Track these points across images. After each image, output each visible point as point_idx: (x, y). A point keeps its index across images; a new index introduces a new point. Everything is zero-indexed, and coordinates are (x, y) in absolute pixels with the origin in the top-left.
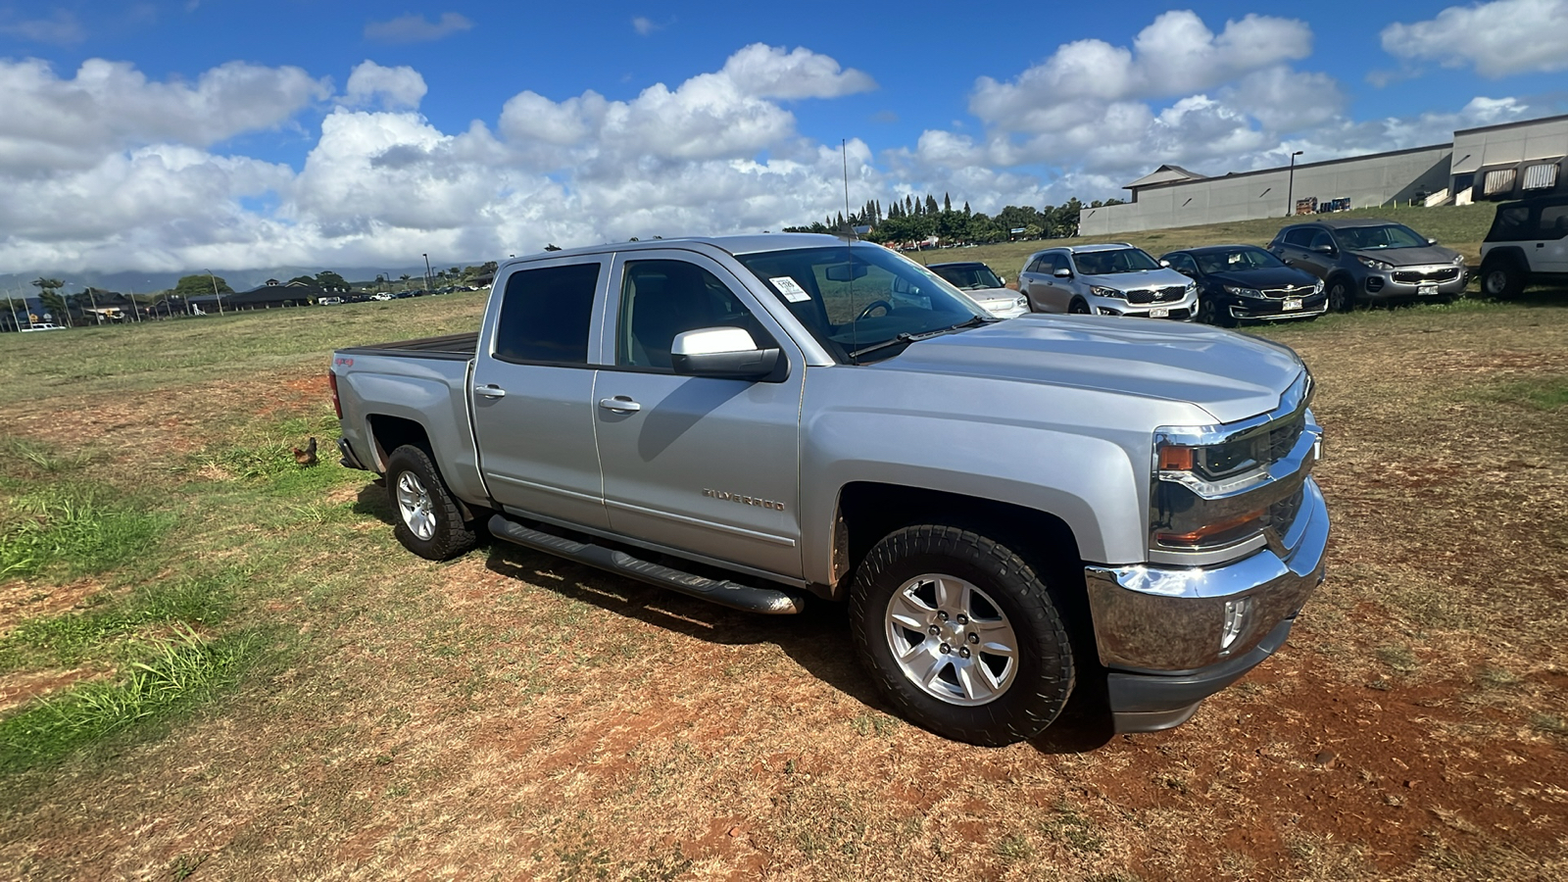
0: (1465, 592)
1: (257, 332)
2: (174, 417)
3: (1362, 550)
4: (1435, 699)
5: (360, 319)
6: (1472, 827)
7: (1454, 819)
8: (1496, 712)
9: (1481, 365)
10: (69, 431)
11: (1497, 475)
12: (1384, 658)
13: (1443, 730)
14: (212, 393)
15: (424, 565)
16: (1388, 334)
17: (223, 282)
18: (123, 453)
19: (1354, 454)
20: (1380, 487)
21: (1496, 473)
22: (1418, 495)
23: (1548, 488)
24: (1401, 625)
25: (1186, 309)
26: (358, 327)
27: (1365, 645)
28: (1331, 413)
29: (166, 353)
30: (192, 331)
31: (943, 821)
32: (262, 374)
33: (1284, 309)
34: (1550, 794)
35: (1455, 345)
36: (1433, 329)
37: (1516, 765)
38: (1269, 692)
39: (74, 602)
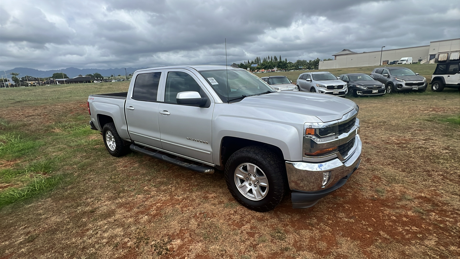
0: (404, 174)
1: (73, 90)
2: (46, 113)
3: (378, 161)
4: (388, 203)
5: (104, 87)
6: (388, 237)
7: (384, 235)
8: (404, 207)
9: (426, 111)
10: (14, 117)
11: (422, 142)
12: (377, 191)
13: (388, 211)
14: (57, 107)
15: (112, 158)
16: (402, 101)
17: (66, 75)
18: (30, 124)
19: (383, 135)
20: (388, 144)
21: (422, 141)
22: (398, 147)
23: (435, 146)
24: (384, 182)
25: (344, 92)
26: (103, 89)
27: (372, 187)
28: (379, 123)
29: (45, 95)
30: (54, 89)
31: (244, 232)
32: (73, 102)
33: (373, 92)
34: (412, 229)
35: (420, 104)
36: (415, 100)
37: (406, 221)
38: (342, 200)
39: (11, 166)
